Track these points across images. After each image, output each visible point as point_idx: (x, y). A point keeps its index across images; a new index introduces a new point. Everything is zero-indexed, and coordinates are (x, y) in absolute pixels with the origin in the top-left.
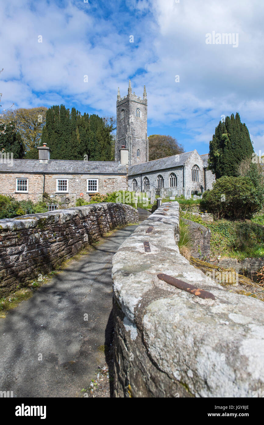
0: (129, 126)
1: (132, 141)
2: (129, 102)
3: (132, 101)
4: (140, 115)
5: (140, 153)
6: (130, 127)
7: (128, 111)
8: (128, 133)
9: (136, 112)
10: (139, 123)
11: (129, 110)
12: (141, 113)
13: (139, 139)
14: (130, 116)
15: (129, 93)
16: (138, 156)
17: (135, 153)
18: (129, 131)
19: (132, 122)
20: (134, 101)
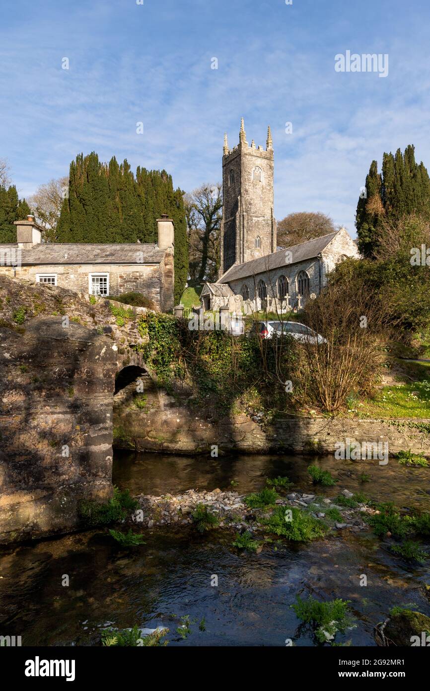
0: (241, 196)
2: (241, 157)
3: (246, 154)
4: (260, 177)
5: (262, 242)
6: (243, 198)
8: (239, 209)
9: (254, 173)
10: (259, 191)
11: (240, 170)
12: (262, 175)
13: (258, 219)
14: (242, 181)
15: (241, 141)
16: (258, 248)
17: (251, 242)
18: (241, 206)
19: (247, 191)
20: (250, 155)
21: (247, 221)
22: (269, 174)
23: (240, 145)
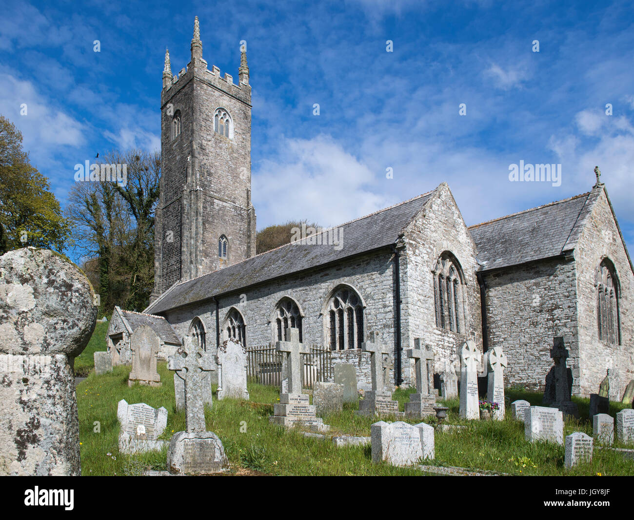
0: (193, 156)
1: (201, 205)
2: (193, 85)
3: (202, 81)
4: (227, 130)
5: (230, 248)
6: (197, 161)
7: (190, 113)
8: (189, 179)
9: (216, 120)
10: (225, 155)
11: (192, 107)
12: (231, 126)
13: (224, 204)
14: (195, 128)
15: (194, 56)
16: (223, 257)
17: (211, 244)
18: (193, 174)
19: (202, 148)
20: (209, 84)
21: (204, 203)
22: (243, 127)
23: (191, 64)
